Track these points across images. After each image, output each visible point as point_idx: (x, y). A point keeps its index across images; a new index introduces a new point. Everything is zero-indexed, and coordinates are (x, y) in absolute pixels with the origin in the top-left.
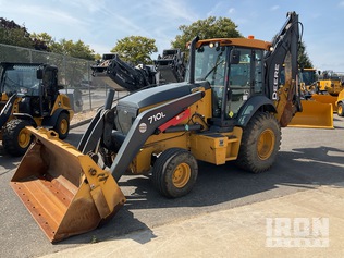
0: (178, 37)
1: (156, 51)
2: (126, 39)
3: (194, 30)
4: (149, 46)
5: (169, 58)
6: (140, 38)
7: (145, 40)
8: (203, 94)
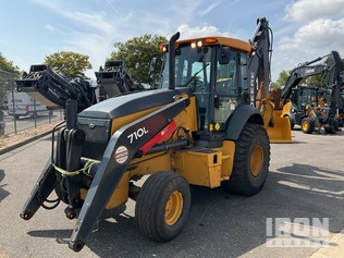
0: (114, 54)
1: (90, 67)
2: (56, 55)
3: (131, 48)
4: (83, 62)
5: (113, 70)
6: (71, 54)
7: (77, 56)
8: (187, 103)
